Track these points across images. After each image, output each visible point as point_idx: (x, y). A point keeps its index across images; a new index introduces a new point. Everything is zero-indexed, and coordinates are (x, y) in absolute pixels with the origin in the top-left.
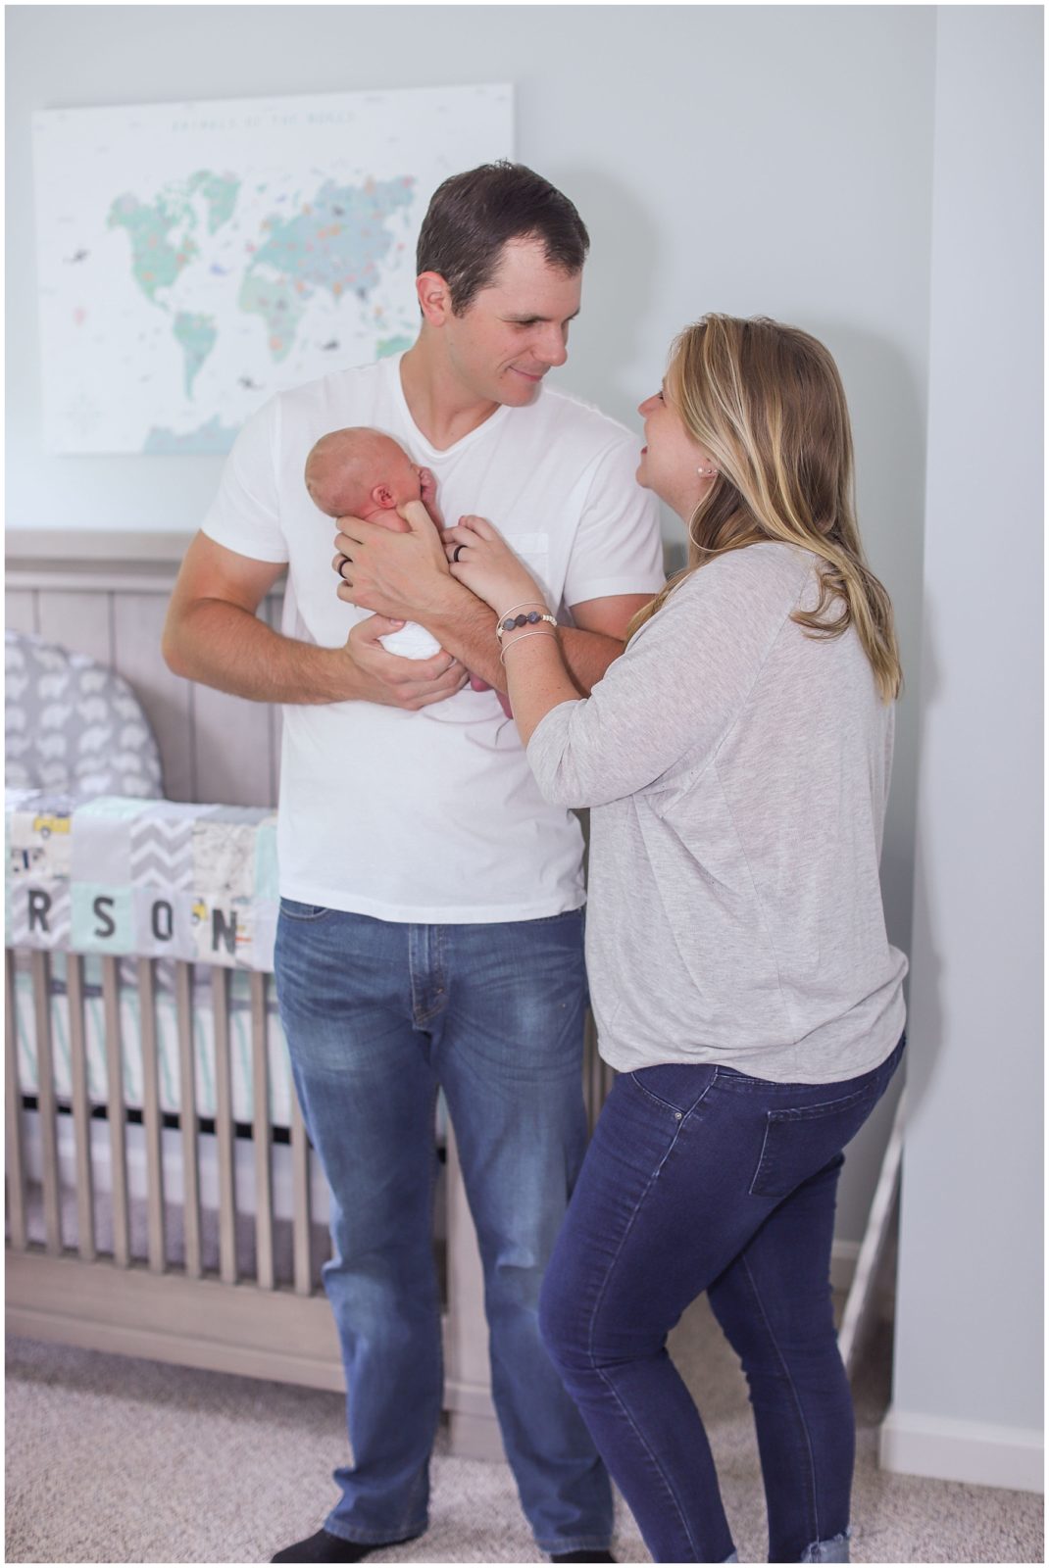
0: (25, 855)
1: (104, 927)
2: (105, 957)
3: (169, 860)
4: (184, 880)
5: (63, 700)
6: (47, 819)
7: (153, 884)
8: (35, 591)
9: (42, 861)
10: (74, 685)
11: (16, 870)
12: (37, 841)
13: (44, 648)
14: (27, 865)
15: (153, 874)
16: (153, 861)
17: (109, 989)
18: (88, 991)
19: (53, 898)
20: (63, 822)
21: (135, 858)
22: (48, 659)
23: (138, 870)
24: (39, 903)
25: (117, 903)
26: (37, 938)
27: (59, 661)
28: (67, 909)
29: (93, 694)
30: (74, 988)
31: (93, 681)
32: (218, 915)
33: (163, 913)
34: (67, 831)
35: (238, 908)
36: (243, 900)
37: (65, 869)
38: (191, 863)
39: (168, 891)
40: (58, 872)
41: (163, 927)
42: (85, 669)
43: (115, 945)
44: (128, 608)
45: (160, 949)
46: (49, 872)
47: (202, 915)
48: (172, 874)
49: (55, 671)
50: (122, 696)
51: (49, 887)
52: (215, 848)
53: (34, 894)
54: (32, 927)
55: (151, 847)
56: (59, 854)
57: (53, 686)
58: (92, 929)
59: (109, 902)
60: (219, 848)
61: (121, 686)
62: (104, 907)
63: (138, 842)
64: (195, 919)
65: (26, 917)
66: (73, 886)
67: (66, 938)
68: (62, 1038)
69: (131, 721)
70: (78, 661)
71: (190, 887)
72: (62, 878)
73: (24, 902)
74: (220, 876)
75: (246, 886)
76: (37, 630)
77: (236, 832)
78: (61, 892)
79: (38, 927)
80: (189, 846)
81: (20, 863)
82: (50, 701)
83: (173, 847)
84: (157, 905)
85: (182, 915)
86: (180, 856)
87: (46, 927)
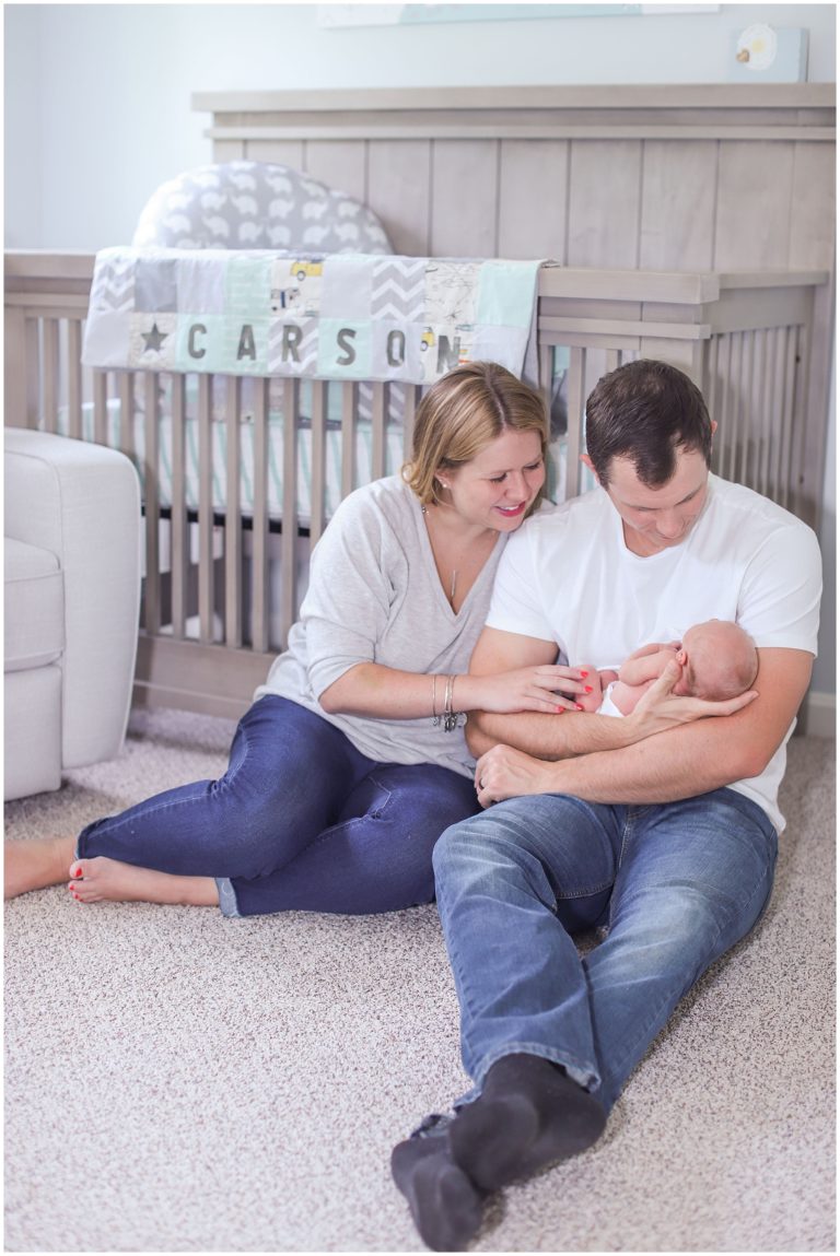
0: (283, 295)
1: (345, 355)
2: (345, 382)
3: (404, 296)
4: (415, 313)
5: (322, 223)
6: (303, 265)
7: (390, 317)
8: (304, 141)
9: (297, 300)
10: (333, 210)
11: (275, 309)
12: (294, 283)
13: (309, 181)
14: (284, 305)
15: (390, 308)
16: (391, 297)
17: (347, 423)
18: (329, 425)
19: (304, 332)
20: (316, 266)
21: (375, 295)
22: (312, 189)
23: (377, 306)
24: (292, 337)
25: (357, 336)
26: (289, 366)
27: (321, 192)
28: (316, 340)
29: (347, 219)
30: (318, 423)
31: (348, 210)
32: (443, 340)
33: (396, 342)
34: (320, 275)
35: (460, 334)
36: (466, 327)
37: (316, 307)
38: (423, 298)
39: (402, 322)
40: (309, 309)
41: (396, 355)
42: (342, 200)
43: (355, 372)
44: (381, 154)
45: (392, 373)
46: (302, 309)
47: (430, 343)
48: (405, 308)
49: (316, 199)
50: (372, 224)
51: (301, 322)
52: (444, 282)
53: (288, 328)
54: (285, 358)
55: (390, 284)
56: (312, 292)
57: (315, 210)
58: (336, 357)
59: (351, 333)
60: (448, 284)
61: (372, 217)
62: (347, 339)
63: (378, 282)
64: (424, 346)
65: (281, 350)
66: (322, 320)
67: (312, 365)
68: (305, 466)
69: (378, 244)
70: (336, 194)
71: (421, 318)
72: (312, 314)
73: (279, 337)
74: (448, 308)
75: (469, 315)
76: (305, 169)
77: (463, 269)
78: (311, 327)
79: (290, 357)
80: (422, 282)
81: (278, 303)
82: (312, 222)
83: (408, 284)
84: (391, 336)
85: (413, 343)
86: (414, 292)
87: (297, 358)
